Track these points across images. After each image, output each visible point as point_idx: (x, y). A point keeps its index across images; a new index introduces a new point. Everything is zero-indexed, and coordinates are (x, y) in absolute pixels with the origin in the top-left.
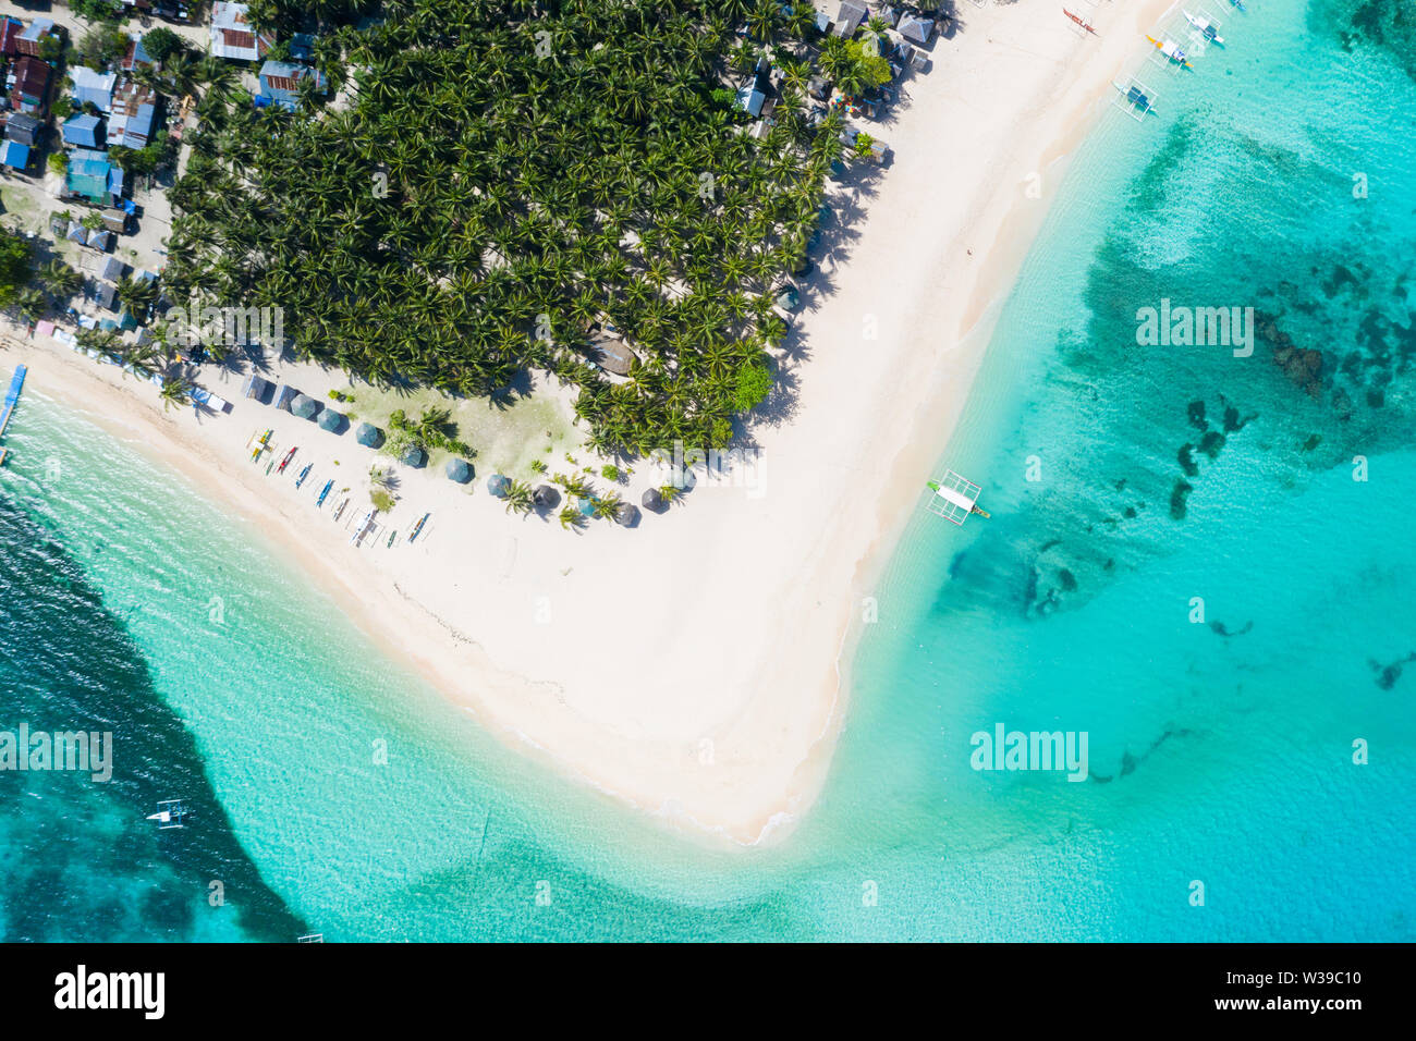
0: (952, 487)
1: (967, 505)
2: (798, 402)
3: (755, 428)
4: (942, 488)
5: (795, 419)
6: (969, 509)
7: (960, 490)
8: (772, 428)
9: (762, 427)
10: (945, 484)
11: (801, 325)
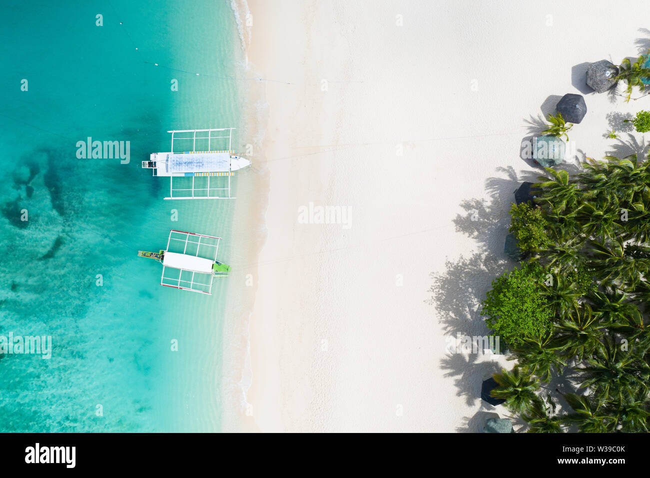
0: (198, 274)
1: (171, 260)
2: (435, 304)
3: (476, 252)
4: (209, 270)
5: (432, 282)
6: (167, 255)
7: (187, 274)
8: (455, 260)
9: (468, 257)
10: (209, 275)
11: (470, 403)
